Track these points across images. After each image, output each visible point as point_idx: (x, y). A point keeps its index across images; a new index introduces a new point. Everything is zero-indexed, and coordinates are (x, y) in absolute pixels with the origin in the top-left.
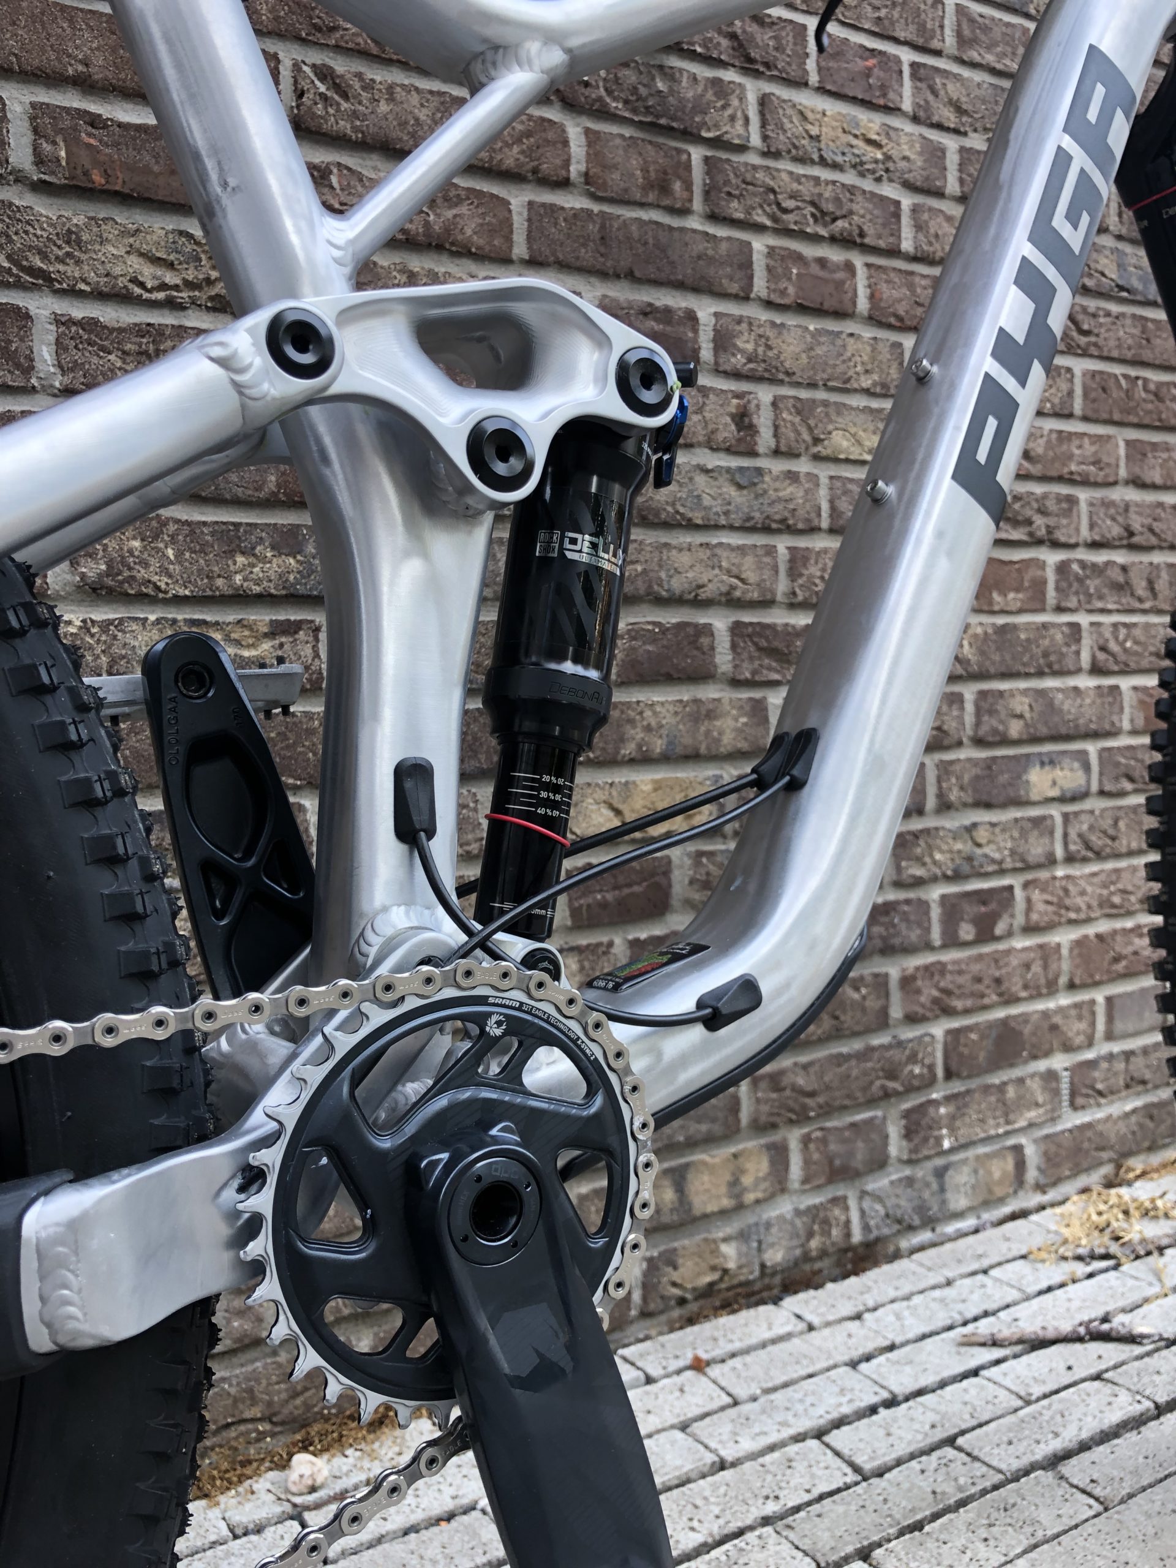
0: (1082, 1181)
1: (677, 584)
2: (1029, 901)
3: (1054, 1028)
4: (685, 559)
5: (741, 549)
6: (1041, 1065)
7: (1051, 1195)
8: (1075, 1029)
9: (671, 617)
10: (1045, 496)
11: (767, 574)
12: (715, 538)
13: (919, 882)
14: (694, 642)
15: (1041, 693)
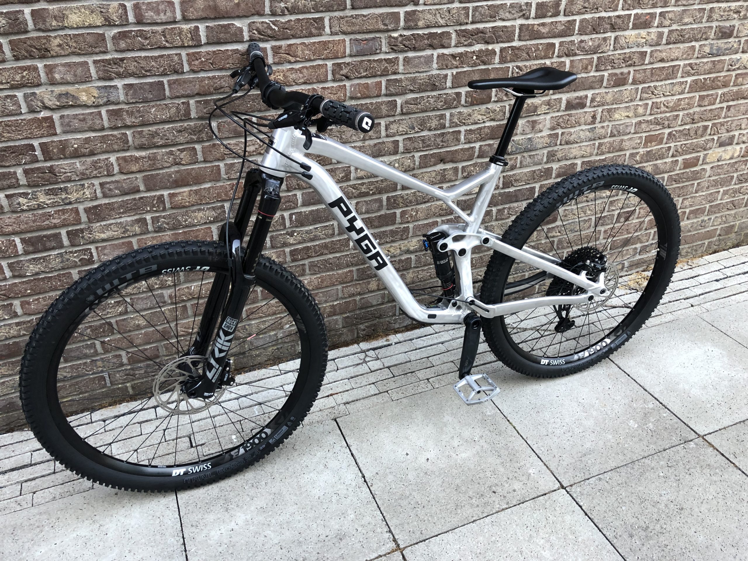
0: (637, 270)
1: (571, 156)
2: (639, 212)
3: (639, 239)
4: (574, 150)
5: (587, 146)
6: (634, 246)
7: (629, 273)
8: (644, 239)
9: (569, 162)
10: (670, 116)
11: (592, 150)
12: (581, 144)
13: (613, 210)
14: (573, 167)
15: (655, 165)
